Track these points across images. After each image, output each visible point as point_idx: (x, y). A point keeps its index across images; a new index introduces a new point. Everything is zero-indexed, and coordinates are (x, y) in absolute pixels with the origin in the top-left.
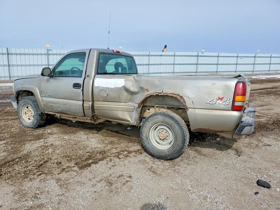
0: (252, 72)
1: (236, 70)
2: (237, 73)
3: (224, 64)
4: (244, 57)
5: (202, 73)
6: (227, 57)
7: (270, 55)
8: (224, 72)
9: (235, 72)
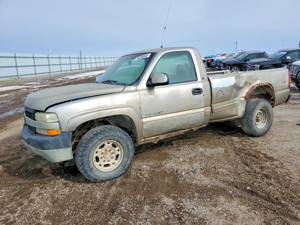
0: (49, 74)
1: (36, 72)
2: (37, 75)
3: (23, 66)
4: (39, 58)
5: (2, 79)
6: (24, 58)
7: (59, 55)
8: (25, 75)
9: (35, 74)
